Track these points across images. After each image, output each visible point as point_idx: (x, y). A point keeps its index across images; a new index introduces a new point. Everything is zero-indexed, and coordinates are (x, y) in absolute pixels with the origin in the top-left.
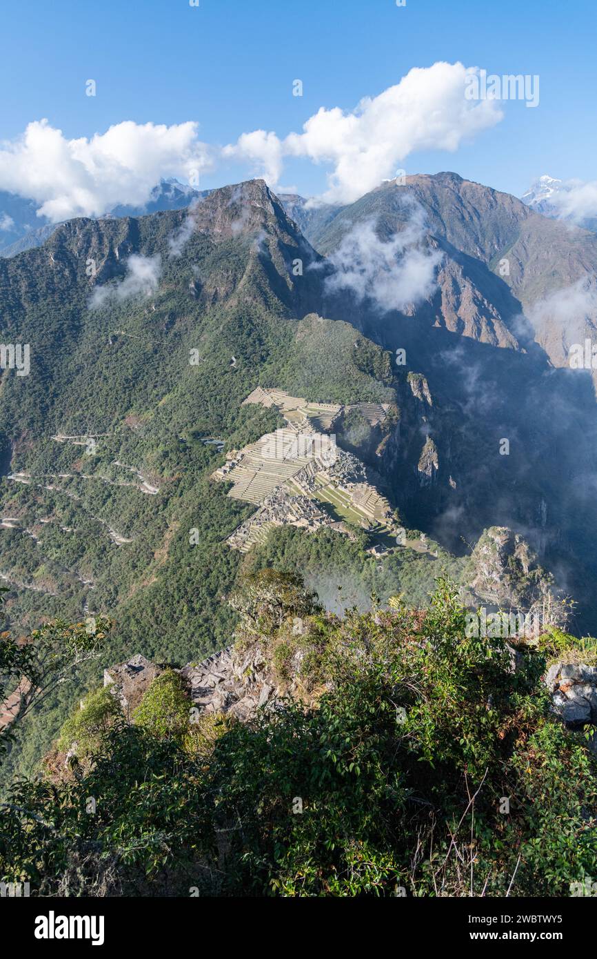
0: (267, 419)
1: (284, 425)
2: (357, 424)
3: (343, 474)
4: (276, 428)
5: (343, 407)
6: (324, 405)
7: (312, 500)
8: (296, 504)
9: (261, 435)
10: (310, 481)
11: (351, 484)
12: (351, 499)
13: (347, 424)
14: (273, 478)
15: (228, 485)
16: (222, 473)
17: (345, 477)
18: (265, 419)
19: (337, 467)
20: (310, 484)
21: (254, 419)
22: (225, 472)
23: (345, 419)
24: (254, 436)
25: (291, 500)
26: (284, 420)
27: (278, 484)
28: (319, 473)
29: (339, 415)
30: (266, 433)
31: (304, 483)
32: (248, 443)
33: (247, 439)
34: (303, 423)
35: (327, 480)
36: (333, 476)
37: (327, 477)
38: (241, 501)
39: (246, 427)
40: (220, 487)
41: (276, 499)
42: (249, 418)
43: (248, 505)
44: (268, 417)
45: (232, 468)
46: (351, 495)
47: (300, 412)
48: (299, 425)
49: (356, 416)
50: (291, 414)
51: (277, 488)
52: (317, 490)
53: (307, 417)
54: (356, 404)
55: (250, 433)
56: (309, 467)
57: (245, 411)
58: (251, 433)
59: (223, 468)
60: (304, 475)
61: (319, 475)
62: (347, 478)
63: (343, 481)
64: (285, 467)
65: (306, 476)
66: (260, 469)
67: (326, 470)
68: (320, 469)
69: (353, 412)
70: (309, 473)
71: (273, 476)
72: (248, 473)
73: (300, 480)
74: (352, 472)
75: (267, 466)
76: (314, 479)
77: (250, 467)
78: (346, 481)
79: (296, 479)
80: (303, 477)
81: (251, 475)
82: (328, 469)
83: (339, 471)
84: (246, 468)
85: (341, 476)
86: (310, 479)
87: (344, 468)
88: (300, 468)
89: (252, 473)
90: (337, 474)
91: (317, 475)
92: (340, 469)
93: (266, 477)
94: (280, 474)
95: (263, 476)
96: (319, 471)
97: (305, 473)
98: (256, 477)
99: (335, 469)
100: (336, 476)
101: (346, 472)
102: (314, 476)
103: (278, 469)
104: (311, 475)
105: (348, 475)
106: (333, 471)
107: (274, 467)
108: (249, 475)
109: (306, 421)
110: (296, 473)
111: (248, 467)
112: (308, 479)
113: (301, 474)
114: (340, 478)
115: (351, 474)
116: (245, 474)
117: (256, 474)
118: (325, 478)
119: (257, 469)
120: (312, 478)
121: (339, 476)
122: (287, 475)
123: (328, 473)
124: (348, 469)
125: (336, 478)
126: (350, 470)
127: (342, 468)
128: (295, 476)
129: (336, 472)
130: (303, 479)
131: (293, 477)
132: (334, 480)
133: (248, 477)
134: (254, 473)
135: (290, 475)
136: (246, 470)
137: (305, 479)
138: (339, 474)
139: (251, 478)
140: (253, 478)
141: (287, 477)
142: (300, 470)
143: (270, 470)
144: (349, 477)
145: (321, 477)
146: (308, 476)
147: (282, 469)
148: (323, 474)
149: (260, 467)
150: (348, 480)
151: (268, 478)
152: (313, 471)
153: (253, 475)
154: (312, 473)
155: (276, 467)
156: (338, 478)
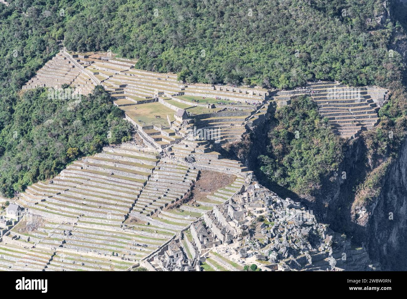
0: (85, 122)
1: (125, 134)
2: (308, 134)
3: (276, 250)
4: (106, 144)
5: (272, 94)
6: (224, 87)
9: (69, 160)
13: (283, 132)
14: (97, 264)
17: (280, 257)
18: (78, 122)
19: (261, 235)
21: (51, 121)
23: (275, 121)
24: (49, 162)
26: (127, 123)
28: (214, 249)
29: (264, 112)
30: (80, 155)
32: (35, 179)
33: (33, 170)
34: (173, 128)
35: (235, 265)
37: (236, 257)
39: (31, 141)
42: (39, 122)
44: (86, 116)
47: (168, 105)
48: (164, 134)
49: (305, 116)
50: (144, 110)
53: (185, 116)
54: (304, 85)
55: (40, 154)
56: (190, 236)
58: (43, 156)
60: (177, 256)
61: (215, 254)
62: (287, 260)
63: (276, 267)
64: (129, 237)
65: (181, 257)
66: (64, 242)
67: (232, 242)
68: (217, 240)
69: (298, 105)
70: (188, 250)
71: (97, 261)
72: (33, 253)
73: (166, 267)
74: (298, 248)
75: (83, 237)
76: (201, 264)
77: (38, 237)
78: (285, 267)
79: (157, 265)
80: (173, 261)
81: (40, 257)
82: (238, 238)
83: (266, 244)
84: (29, 240)
85: (271, 255)
86: (193, 264)
87: (277, 237)
88: (166, 240)
89: (44, 253)
90: (261, 251)
91: (210, 254)
92: (269, 238)
93: (80, 263)
94: (115, 254)
95: (72, 259)
96: (214, 245)
97: (179, 249)
98: (55, 261)
99: (254, 239)
100: (259, 256)
101: (283, 246)
102: (201, 257)
103: (110, 243)
104: (195, 253)
105: (289, 252)
106: (251, 243)
107: (100, 237)
108: (38, 256)
109: (181, 125)
110: (156, 250)
111: (35, 238)
112: (187, 265)
113: (170, 252)
114: (269, 261)
115: (295, 250)
116: (26, 256)
117: (55, 254)
118: (231, 260)
119: (57, 241)
120: (197, 262)
121: (265, 255)
122: (134, 257)
123: (238, 248)
124: (287, 239)
125: (259, 260)
126: (292, 242)
127: (272, 237)
128: (153, 258)
129: (258, 246)
130: (174, 266)
131: (149, 261)
132: (254, 265)
133: (34, 262)
134: (48, 254)
135: (140, 256)
136: (30, 245)
137: (180, 264)
138: (265, 251)
139: (40, 265)
140: (46, 264)
141: (134, 262)
142: (165, 244)
143: (91, 246)
144: (291, 258)
145: (220, 259)
146: (188, 256)
147: (121, 242)
148: (224, 252)
149: (65, 237)
150: (288, 265)
151: (86, 264)
152: (199, 245)
153: (46, 258)
154: (196, 249)
155: (107, 238)
156: (264, 261)
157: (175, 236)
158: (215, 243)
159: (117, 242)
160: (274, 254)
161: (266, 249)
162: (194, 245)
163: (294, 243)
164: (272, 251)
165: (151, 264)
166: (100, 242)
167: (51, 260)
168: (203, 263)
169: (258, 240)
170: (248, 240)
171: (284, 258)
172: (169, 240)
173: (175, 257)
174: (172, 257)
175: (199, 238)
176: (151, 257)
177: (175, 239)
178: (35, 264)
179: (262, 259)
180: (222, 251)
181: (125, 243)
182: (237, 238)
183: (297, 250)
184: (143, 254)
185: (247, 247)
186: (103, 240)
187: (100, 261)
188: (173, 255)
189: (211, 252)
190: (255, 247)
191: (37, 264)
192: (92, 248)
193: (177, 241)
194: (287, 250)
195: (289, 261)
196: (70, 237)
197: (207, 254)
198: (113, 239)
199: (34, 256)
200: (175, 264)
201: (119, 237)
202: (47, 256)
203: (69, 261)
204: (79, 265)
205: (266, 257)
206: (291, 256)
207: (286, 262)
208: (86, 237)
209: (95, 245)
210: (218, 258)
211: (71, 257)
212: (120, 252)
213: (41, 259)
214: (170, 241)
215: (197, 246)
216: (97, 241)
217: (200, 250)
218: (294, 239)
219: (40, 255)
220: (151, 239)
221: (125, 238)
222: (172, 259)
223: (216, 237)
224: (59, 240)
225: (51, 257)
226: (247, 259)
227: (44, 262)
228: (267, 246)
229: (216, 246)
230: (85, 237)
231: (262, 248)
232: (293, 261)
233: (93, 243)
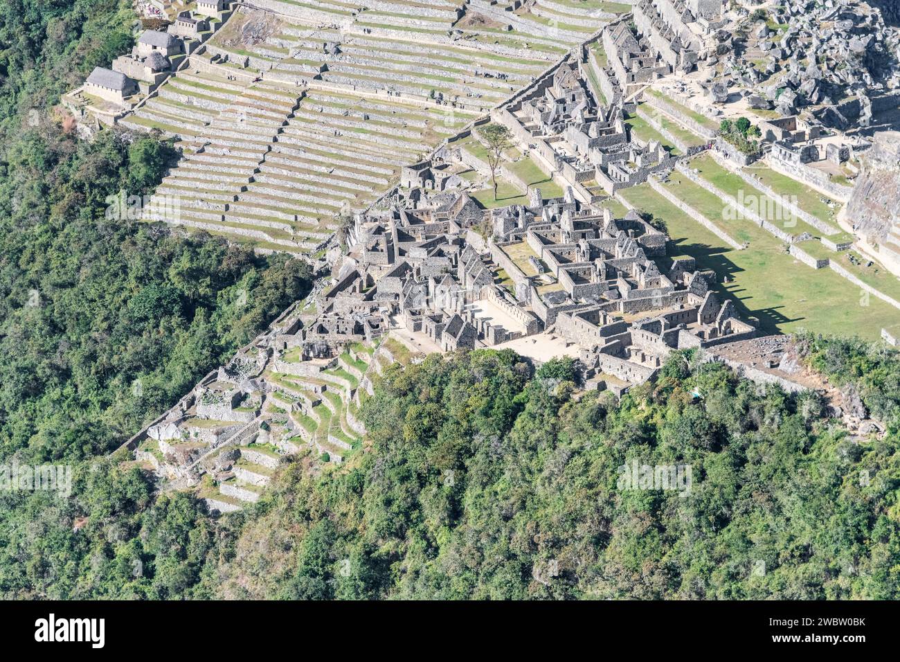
3: (793, 86)
7: (621, 225)
10: (606, 129)
11: (838, 139)
12: (842, 217)
14: (398, 118)
15: (147, 159)
16: (116, 97)
17: (801, 102)
19: (760, 52)
20: (608, 143)
22: (131, 87)
28: (657, 84)
31: (574, 142)
35: (701, 119)
36: (731, 99)
37: (704, 102)
38: (223, 241)
40: (105, 168)
41: (413, 220)
43: (259, 263)
45: (167, 69)
46: (843, 195)
51: (424, 170)
52: (644, 173)
56: (601, 56)
59: (123, 65)
60: (574, 100)
61: (658, 94)
62: (816, 108)
63: (792, 124)
64: (467, 57)
65: (583, 101)
66: (325, 69)
67: (694, 68)
68: (662, 65)
70: (597, 86)
71: (397, 110)
72: (258, 94)
73: (549, 123)
74: (841, 81)
75: (365, 57)
76: (626, 116)
77: (268, 58)
78: (811, 124)
79: (529, 120)
80: (565, 110)
81: (273, 102)
82: (709, 59)
83: (770, 73)
84: (247, 64)
85: (781, 98)
86: (607, 118)
87: (795, 57)
88: (548, 64)
89: (281, 93)
90: (760, 89)
91: (645, 94)
92: (777, 60)
93: (360, 115)
94: (437, 95)
95: (342, 106)
96: (655, 75)
97: (577, 84)
98: (305, 111)
99: (745, 62)
100: (754, 99)
101: (808, 78)
102: (626, 101)
103: (426, 71)
104: (612, 93)
105: (821, 91)
106: (736, 71)
107: (404, 58)
108: (267, 100)
110: (527, 86)
111: (260, 60)
112: (595, 120)
113: (557, 91)
114: (777, 111)
115: (836, 87)
116: (241, 99)
117: (304, 94)
118: (692, 108)
119: (309, 67)
120: (617, 112)
121: (769, 97)
122: (479, 102)
123: (709, 81)
124: (818, 61)
125: (754, 108)
126: (829, 68)
127: (785, 57)
128: (519, 103)
129: (753, 76)
130: (566, 120)
131: (511, 111)
132: (743, 119)
133: (259, 112)
134: (289, 94)
135: (491, 99)
136: (248, 76)
137: (579, 116)
138: (768, 89)
139: (272, 118)
140: (285, 117)
141: (479, 113)
142: (547, 74)
143: (383, 76)
144: (827, 103)
145: (669, 107)
146: (596, 100)
147: (449, 69)
148: (676, 90)
149: (327, 59)
150: (819, 119)
151: (373, 117)
152: (621, 76)
153: (285, 104)
154: (615, 84)
155: (417, 59)
156: (765, 111)
157: (569, 56)
158: (656, 70)
159: (441, 68)
160: (788, 95)
161: (771, 84)
162: (611, 74)
163: (833, 69)
164: (784, 88)
165: (515, 116)
166: (403, 68)
167: (297, 108)
168: (631, 115)
169: (754, 65)
170: (730, 65)
171: (811, 103)
172: (556, 64)
173: (569, 101)
174: (562, 101)
175: (621, 59)
176: (515, 102)
177: (570, 62)
178: (261, 116)
179: (762, 105)
180: (672, 89)
181: (458, 71)
182: (705, 59)
183: (839, 86)
184: (497, 94)
185: (728, 78)
186: (410, 63)
187: (404, 111)
188: (564, 96)
189: (650, 91)
190: (745, 80)
191: (266, 117)
192: (386, 81)
193: (574, 66)
194: (817, 85)
195: (821, 111)
196: (337, 58)
197: (640, 95)
198: (432, 61)
199: (260, 98)
200: (568, 116)
201: (444, 58)
202: (287, 99)
203: (335, 111)
204: (358, 119)
205: (771, 102)
206: (826, 99)
207: (814, 113)
208: (373, 58)
209: (391, 76)
210: (663, 103)
211: (339, 101)
212: (448, 90)
213: (274, 107)
214: (559, 66)
215: (617, 76)
216: (397, 67)
217: (624, 85)
218: (833, 63)
219: (273, 97)
220: (515, 61)
221: (458, 60)
222: (561, 106)
223: (659, 57)
224: (312, 64)
225: (295, 102)
226: (728, 105)
227: (282, 113)
228: (772, 77)
229: (660, 76)
230: (369, 57)
231: (760, 81)
232: (830, 112)
233: (389, 71)
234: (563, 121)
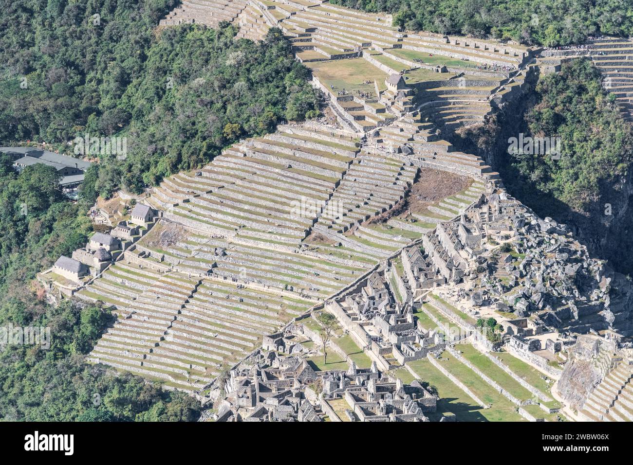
0: (252, 85)
1: (311, 106)
2: (584, 117)
3: (526, 297)
4: (281, 120)
5: (533, 54)
6: (462, 40)
7: (407, 389)
8: (348, 398)
9: (226, 142)
10: (401, 319)
11: (554, 336)
12: (554, 390)
13: (546, 113)
14: (263, 301)
15: (93, 321)
16: (74, 277)
17: (532, 308)
18: (241, 84)
19: (505, 272)
20: (402, 329)
21: (201, 80)
22: (84, 270)
23: (538, 97)
24: (197, 143)
25: (327, 386)
26: (314, 91)
27: (279, 326)
28: (435, 290)
29: (520, 81)
30: (244, 134)
31: (379, 326)
32: (174, 168)
33: (173, 154)
34: (383, 102)
35: (464, 317)
36: (487, 303)
37: (467, 305)
38: (141, 380)
39: (170, 109)
40: (64, 326)
41: (270, 377)
42: (184, 78)
43: (164, 396)
44: (255, 75)
45: (109, 259)
46: (556, 375)
47: (377, 64)
48: (369, 109)
49: (581, 90)
50: (340, 69)
51: (278, 339)
52: (425, 351)
53: (401, 84)
54: (581, 42)
55: (184, 130)
56: (400, 268)
57: (170, 55)
58: (188, 134)
59: (79, 256)
60: (380, 297)
61: (436, 298)
62: (541, 313)
63: (524, 323)
64: (310, 263)
65: (386, 299)
66: (215, 266)
67: (461, 281)
68: (440, 277)
69: (572, 73)
70: (396, 288)
71: (262, 296)
72: (169, 280)
73: (363, 312)
74: (559, 294)
75: (242, 259)
76: (414, 311)
77: (177, 256)
78: (537, 324)
79: (350, 309)
80: (374, 304)
81: (179, 286)
82: (471, 275)
83: (511, 287)
84: (163, 260)
85: (518, 305)
86: (402, 312)
87: (528, 276)
88: (364, 271)
89: (185, 281)
90: (504, 297)
91: (428, 296)
92: (517, 278)
93: (237, 298)
94: (289, 287)
95: (225, 292)
96: (435, 284)
97: (383, 286)
98: (200, 294)
99: (495, 279)
100: (500, 305)
101: (536, 292)
102: (415, 301)
103: (283, 271)
104: (406, 295)
105: (545, 300)
106: (489, 285)
107: (268, 261)
108: (175, 285)
109: (395, 97)
110: (350, 285)
111: (172, 258)
112: (394, 312)
113: (369, 290)
114: (515, 313)
115: (555, 298)
116: (158, 283)
117: (200, 282)
118: (459, 308)
119: (204, 264)
120: (409, 308)
121: (511, 303)
122: (317, 294)
123: (470, 290)
124: (544, 280)
125: (500, 311)
126: (551, 285)
127: (522, 276)
128: (344, 296)
129: (500, 289)
130: (375, 311)
131: (338, 302)
132: (491, 319)
133: (170, 293)
134: (190, 282)
135: (325, 292)
136: (163, 268)
137: (383, 310)
138: (510, 298)
139: (179, 298)
140: (186, 297)
141: (316, 301)
142: (364, 277)
143: (254, 273)
144: (548, 309)
145: (444, 307)
146: (395, 298)
147: (298, 270)
148: (449, 296)
149: (217, 259)
150: (543, 320)
151: (245, 300)
152: (413, 283)
153: (187, 288)
154: (408, 288)
155: (277, 262)
156: (507, 313)
157: (378, 266)
158: (436, 281)
159: (293, 270)
160: (523, 303)
161: (512, 294)
162: (406, 282)
163: (553, 286)
164: (520, 298)
165: (341, 306)
166: (268, 268)
167: (195, 291)
168: (418, 310)
169: (500, 281)
170: (485, 280)
171: (538, 309)
172: (370, 271)
173: (377, 298)
174: (372, 298)
175: (413, 271)
176: (341, 296)
177: (378, 270)
178: (171, 296)
179: (505, 309)
180: (446, 295)
181: (304, 272)
182: (469, 275)
183: (557, 298)
184: (330, 290)
185: (483, 289)
186: (273, 265)
187: (267, 297)
188: (374, 295)
189: (431, 294)
190: (495, 291)
191: (174, 297)
192: (256, 276)
193: (381, 274)
194: (542, 297)
195: (545, 315)
196: (223, 258)
197: (425, 297)
198: (287, 264)
199: (170, 284)
200: (376, 309)
201: (295, 263)
202: (189, 285)
203: (220, 295)
204: (236, 301)
205: (511, 307)
206: (548, 306)
207: (539, 316)
208: (247, 260)
209: (259, 273)
210: (439, 304)
211: (223, 288)
212: (297, 284)
213: (180, 290)
214: (371, 272)
215: (410, 283)
216: (263, 267)
217: (414, 290)
218: (554, 282)
219: (179, 283)
220: (342, 267)
221: (304, 265)
222: (372, 301)
223: (438, 272)
224: (207, 262)
225: (194, 287)
226: (482, 308)
227: (185, 294)
228: (512, 290)
229: (439, 285)
230: (245, 260)
231: (505, 292)
232: (550, 315)
233: (258, 269)
234: (373, 312)
